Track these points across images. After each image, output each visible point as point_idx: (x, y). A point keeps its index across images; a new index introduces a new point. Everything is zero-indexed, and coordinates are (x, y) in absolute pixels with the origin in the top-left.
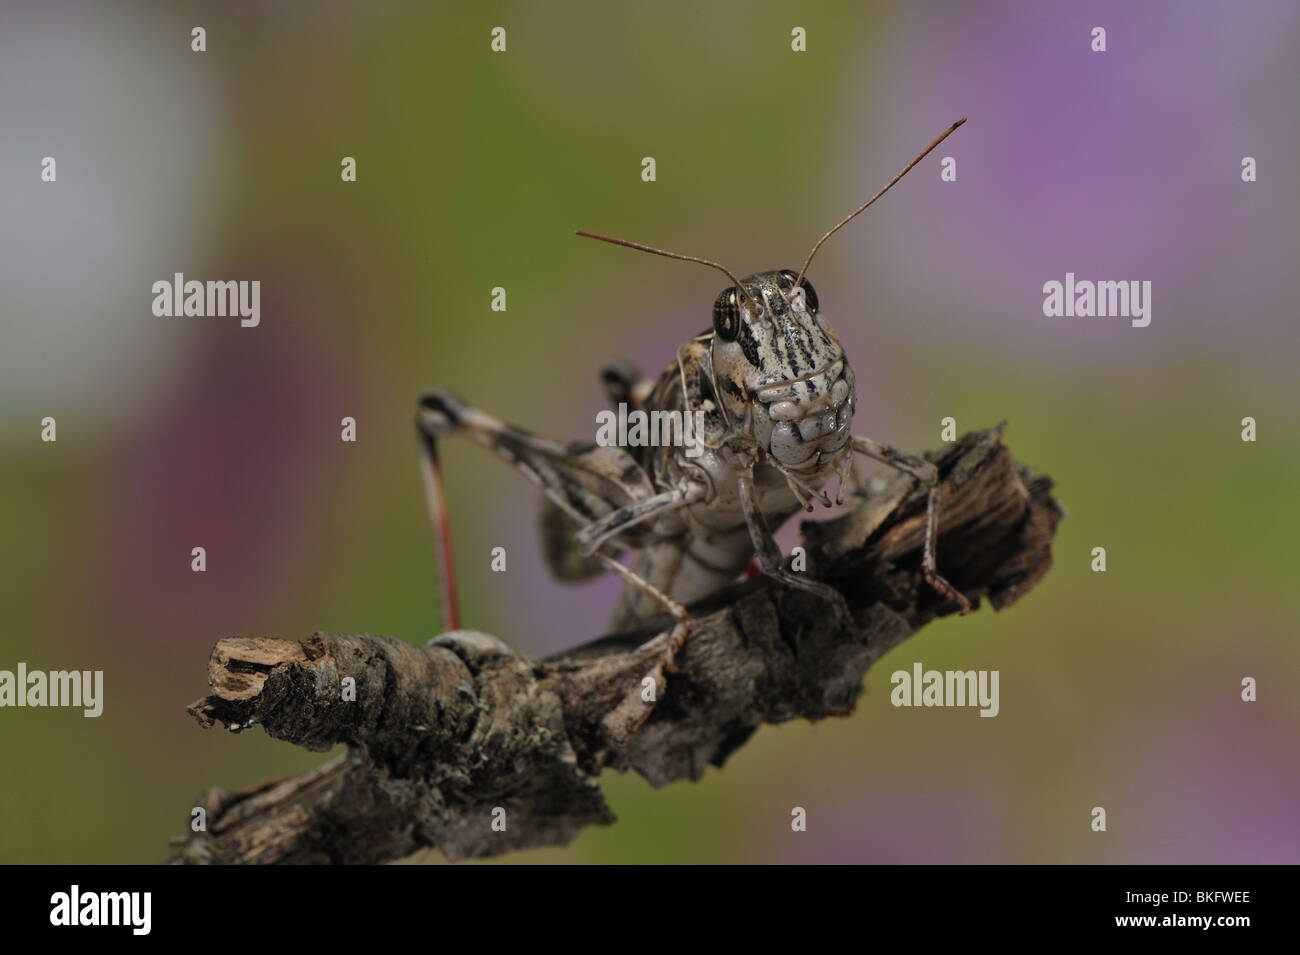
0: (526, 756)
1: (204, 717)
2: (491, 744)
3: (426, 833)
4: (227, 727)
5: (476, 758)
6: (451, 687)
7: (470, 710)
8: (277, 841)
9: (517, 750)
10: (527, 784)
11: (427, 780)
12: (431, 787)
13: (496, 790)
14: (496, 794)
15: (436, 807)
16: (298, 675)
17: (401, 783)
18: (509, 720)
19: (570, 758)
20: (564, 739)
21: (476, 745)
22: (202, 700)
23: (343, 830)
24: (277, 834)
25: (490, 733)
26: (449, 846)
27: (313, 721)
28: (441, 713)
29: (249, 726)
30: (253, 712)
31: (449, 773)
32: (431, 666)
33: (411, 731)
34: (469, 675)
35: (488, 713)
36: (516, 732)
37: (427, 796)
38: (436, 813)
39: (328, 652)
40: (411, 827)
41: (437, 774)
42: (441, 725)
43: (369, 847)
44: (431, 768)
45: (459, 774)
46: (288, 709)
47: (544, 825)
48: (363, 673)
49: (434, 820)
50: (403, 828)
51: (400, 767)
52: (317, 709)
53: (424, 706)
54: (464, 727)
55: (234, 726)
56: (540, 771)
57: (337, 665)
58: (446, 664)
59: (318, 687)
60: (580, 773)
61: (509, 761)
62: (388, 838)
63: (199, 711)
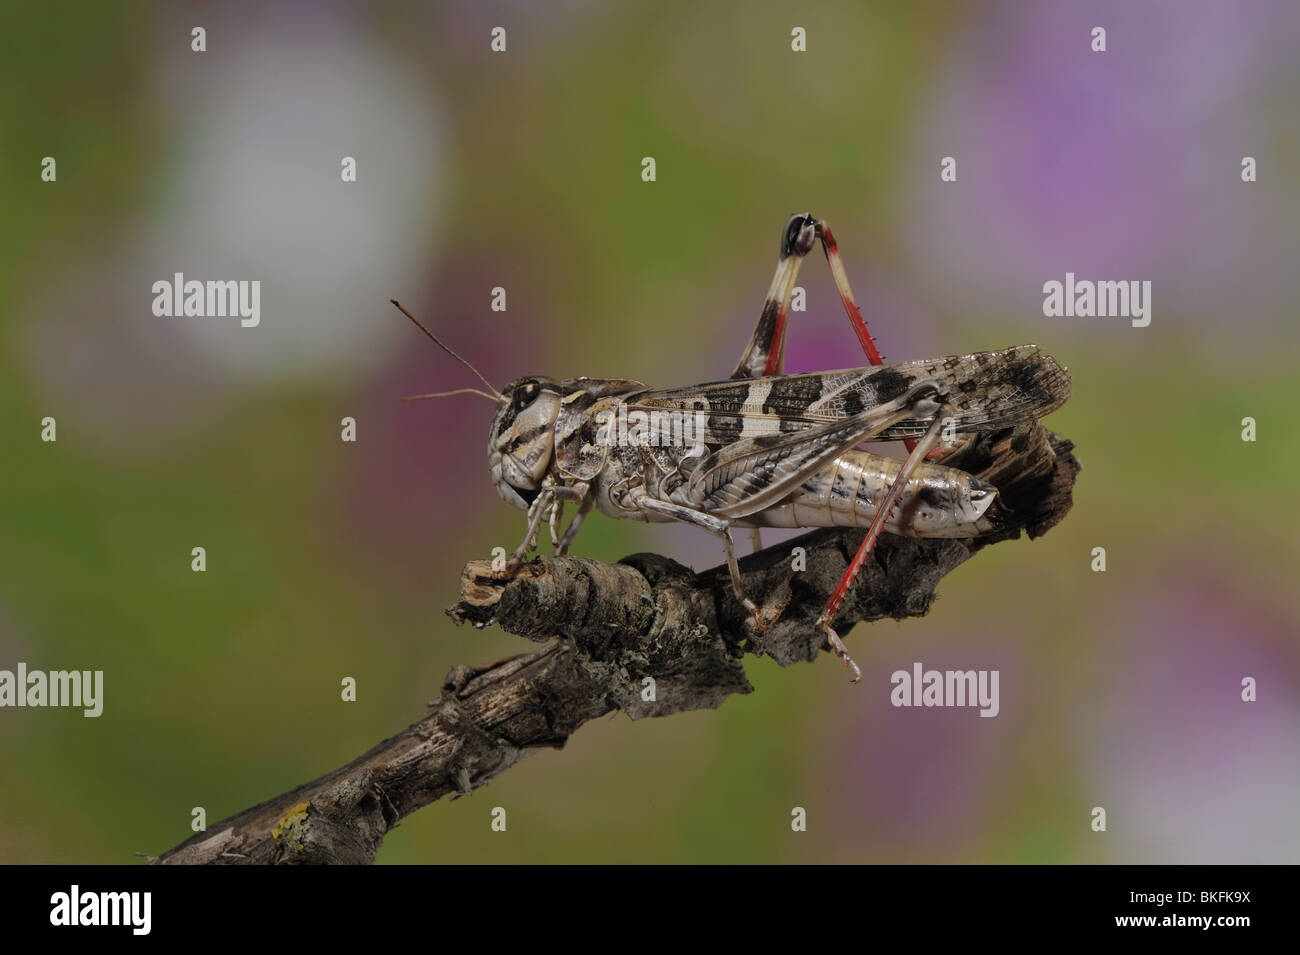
0: (689, 645)
1: (457, 618)
2: (664, 636)
3: (615, 699)
4: (474, 625)
5: (653, 647)
6: (636, 595)
7: (651, 612)
8: (507, 705)
9: (683, 641)
10: (690, 665)
11: (617, 663)
12: (620, 667)
13: (668, 669)
14: (667, 672)
15: (624, 682)
16: (526, 588)
17: (598, 664)
18: (678, 619)
19: (720, 645)
20: (717, 633)
21: (654, 637)
22: (455, 605)
23: (555, 698)
24: (507, 700)
25: (663, 629)
26: (631, 709)
27: (536, 621)
28: (628, 614)
29: (490, 625)
30: (493, 615)
31: (634, 658)
32: (621, 580)
33: (605, 627)
34: (649, 587)
35: (662, 614)
36: (683, 628)
37: (616, 674)
38: (623, 685)
39: (547, 570)
40: (605, 695)
41: (625, 658)
42: (628, 622)
43: (574, 709)
44: (621, 654)
45: (641, 658)
46: (518, 613)
47: (701, 693)
48: (572, 586)
49: (622, 690)
50: (599, 697)
51: (598, 652)
52: (539, 612)
53: (616, 609)
54: (645, 624)
55: (479, 625)
56: (699, 656)
57: (554, 580)
58: (632, 578)
59: (541, 596)
60: (728, 657)
61: (678, 649)
62: (588, 704)
63: (454, 612)
